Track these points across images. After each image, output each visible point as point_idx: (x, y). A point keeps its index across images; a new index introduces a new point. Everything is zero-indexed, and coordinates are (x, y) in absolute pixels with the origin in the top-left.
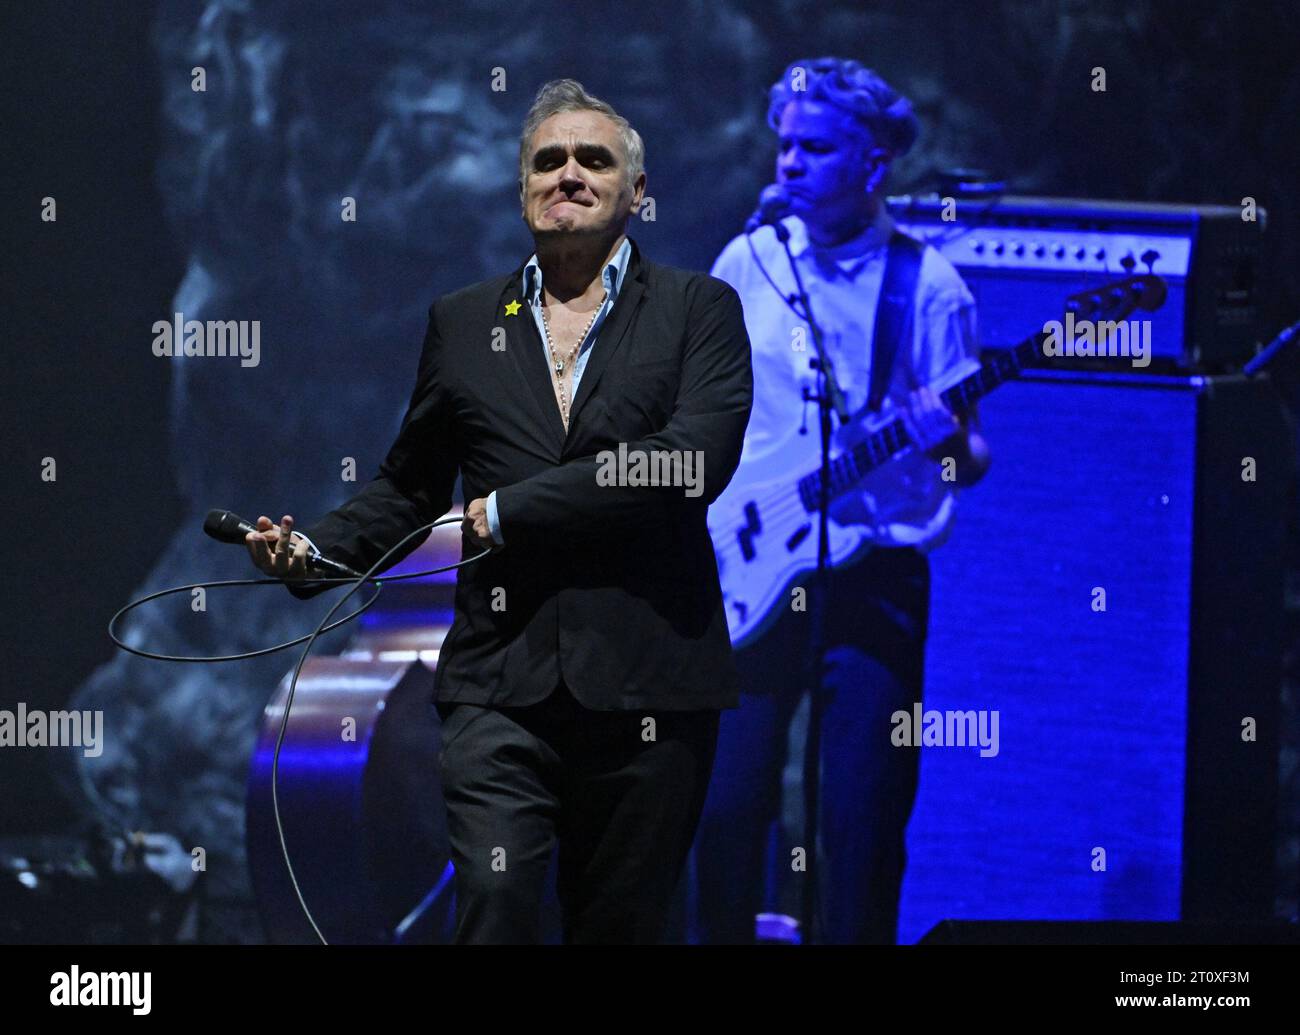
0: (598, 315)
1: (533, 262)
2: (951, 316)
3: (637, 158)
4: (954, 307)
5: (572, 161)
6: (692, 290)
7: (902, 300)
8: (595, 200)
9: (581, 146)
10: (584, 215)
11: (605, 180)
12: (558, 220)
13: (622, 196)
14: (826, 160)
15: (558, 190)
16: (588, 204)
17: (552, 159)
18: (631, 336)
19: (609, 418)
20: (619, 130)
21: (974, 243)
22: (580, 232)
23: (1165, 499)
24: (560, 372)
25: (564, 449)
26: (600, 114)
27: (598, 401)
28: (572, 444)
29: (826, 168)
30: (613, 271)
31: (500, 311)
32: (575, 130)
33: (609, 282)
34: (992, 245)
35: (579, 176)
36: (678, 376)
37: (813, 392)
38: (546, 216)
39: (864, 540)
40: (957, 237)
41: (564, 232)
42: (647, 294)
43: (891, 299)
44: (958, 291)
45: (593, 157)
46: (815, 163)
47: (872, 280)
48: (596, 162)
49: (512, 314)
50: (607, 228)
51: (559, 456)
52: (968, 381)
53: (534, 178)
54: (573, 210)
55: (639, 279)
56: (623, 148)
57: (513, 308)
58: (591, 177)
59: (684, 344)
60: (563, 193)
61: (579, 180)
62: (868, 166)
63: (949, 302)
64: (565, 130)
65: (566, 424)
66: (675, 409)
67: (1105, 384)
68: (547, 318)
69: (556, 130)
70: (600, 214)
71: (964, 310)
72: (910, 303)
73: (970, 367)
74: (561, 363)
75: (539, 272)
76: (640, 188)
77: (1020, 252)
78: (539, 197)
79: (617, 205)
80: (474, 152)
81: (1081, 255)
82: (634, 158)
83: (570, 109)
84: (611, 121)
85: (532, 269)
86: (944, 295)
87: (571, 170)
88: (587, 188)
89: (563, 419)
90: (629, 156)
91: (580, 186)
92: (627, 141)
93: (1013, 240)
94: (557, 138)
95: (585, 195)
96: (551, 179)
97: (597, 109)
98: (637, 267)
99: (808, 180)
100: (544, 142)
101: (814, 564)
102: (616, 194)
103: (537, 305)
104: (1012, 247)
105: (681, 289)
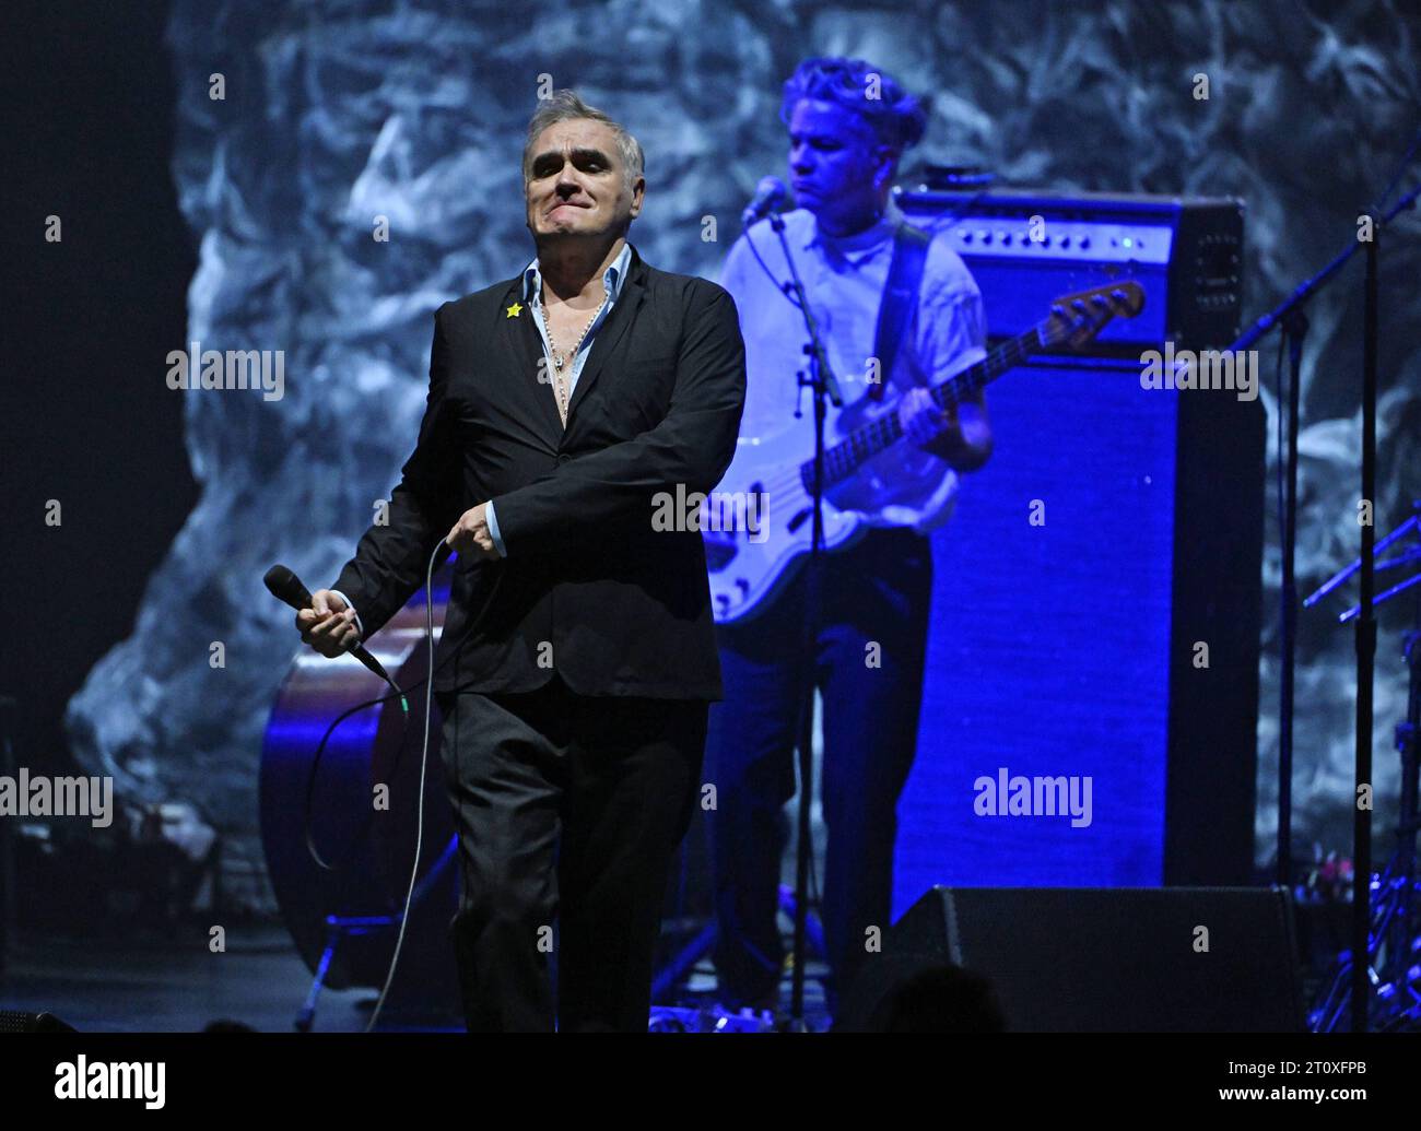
0: (598, 314)
1: (534, 266)
2: (956, 308)
3: (634, 163)
4: (959, 299)
5: (568, 166)
6: (689, 293)
7: (907, 293)
8: (592, 201)
9: (576, 151)
10: (583, 217)
11: (602, 184)
12: (558, 224)
13: (619, 198)
14: (835, 157)
15: (555, 194)
16: (587, 206)
17: (550, 165)
18: (630, 335)
19: (606, 414)
20: (615, 135)
21: (962, 233)
22: (579, 235)
23: (1148, 480)
24: (560, 368)
25: (562, 442)
26: (597, 121)
27: (595, 396)
28: (569, 439)
29: (835, 165)
30: (614, 273)
31: (503, 312)
32: (572, 137)
33: (610, 285)
34: (980, 234)
35: (575, 180)
36: (674, 373)
37: (808, 376)
38: (547, 220)
39: (860, 525)
40: (947, 227)
41: (565, 235)
42: (646, 296)
43: (897, 292)
44: (964, 282)
45: (589, 161)
46: (822, 160)
47: (879, 272)
48: (593, 166)
49: (513, 316)
50: (607, 230)
51: (557, 450)
52: (975, 368)
53: (534, 184)
54: (572, 213)
55: (639, 283)
56: (619, 153)
57: (514, 311)
58: (589, 181)
59: (681, 342)
60: (560, 198)
61: (576, 183)
62: (875, 161)
63: (954, 296)
64: (562, 137)
65: (564, 418)
66: (670, 406)
67: (1088, 369)
68: (547, 317)
69: (554, 138)
70: (599, 216)
71: (970, 301)
72: (915, 297)
73: (977, 355)
74: (561, 360)
75: (538, 276)
76: (639, 191)
77: (1007, 241)
78: (537, 204)
79: (616, 207)
80: (480, 146)
81: (1066, 244)
82: (631, 162)
83: (570, 118)
84: (609, 128)
85: (533, 272)
86: (949, 289)
87: (569, 174)
88: (584, 192)
89: (561, 412)
90: (625, 161)
91: (576, 189)
92: (624, 146)
93: (1001, 229)
94: (554, 144)
95: (582, 197)
96: (549, 184)
97: (596, 117)
98: (636, 270)
99: (816, 177)
100: (542, 149)
101: (808, 547)
102: (613, 196)
103: (536, 305)
104: (1000, 236)
105: (679, 292)
